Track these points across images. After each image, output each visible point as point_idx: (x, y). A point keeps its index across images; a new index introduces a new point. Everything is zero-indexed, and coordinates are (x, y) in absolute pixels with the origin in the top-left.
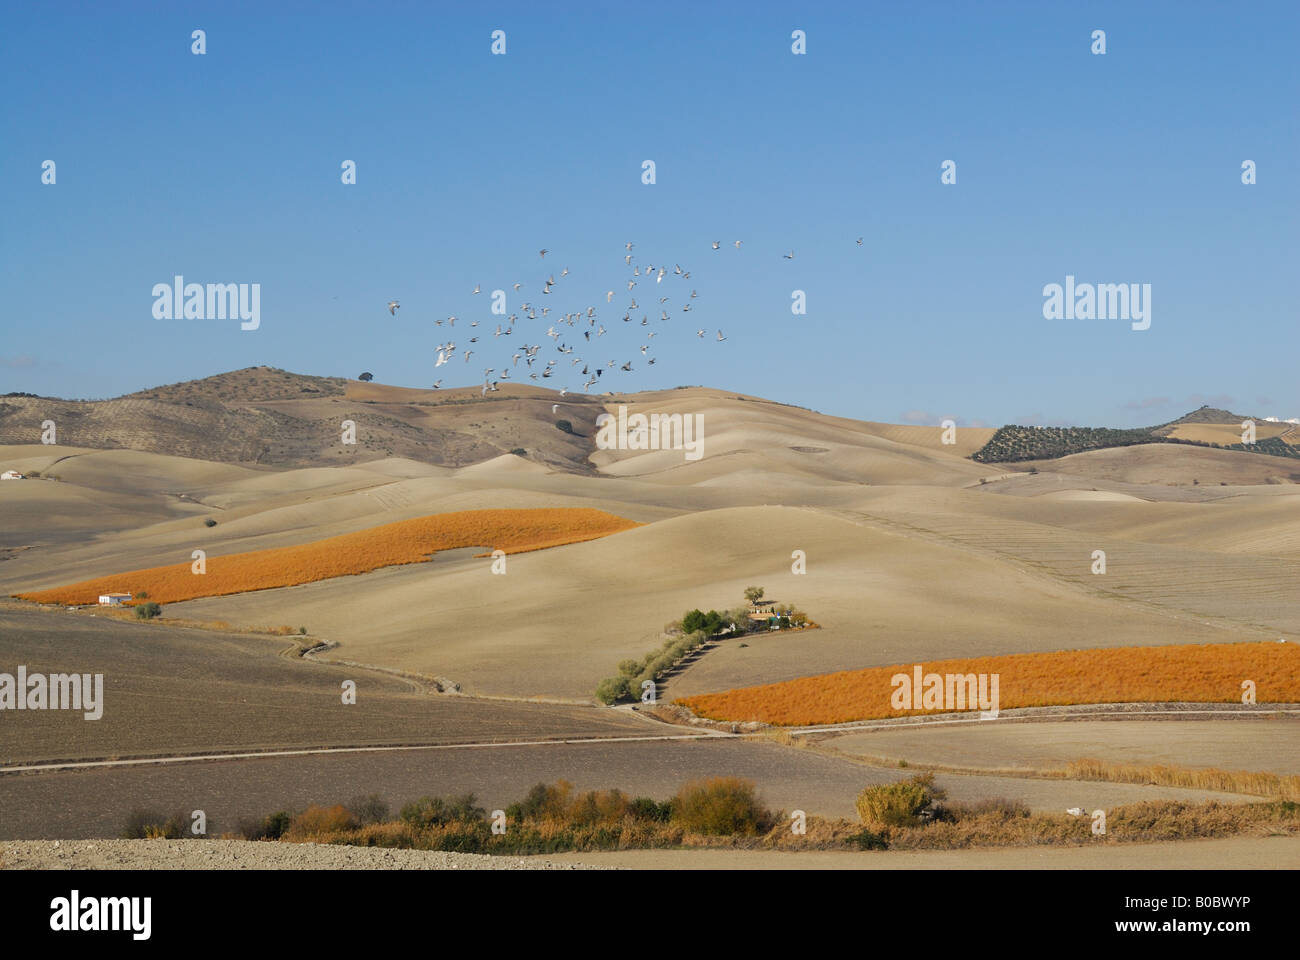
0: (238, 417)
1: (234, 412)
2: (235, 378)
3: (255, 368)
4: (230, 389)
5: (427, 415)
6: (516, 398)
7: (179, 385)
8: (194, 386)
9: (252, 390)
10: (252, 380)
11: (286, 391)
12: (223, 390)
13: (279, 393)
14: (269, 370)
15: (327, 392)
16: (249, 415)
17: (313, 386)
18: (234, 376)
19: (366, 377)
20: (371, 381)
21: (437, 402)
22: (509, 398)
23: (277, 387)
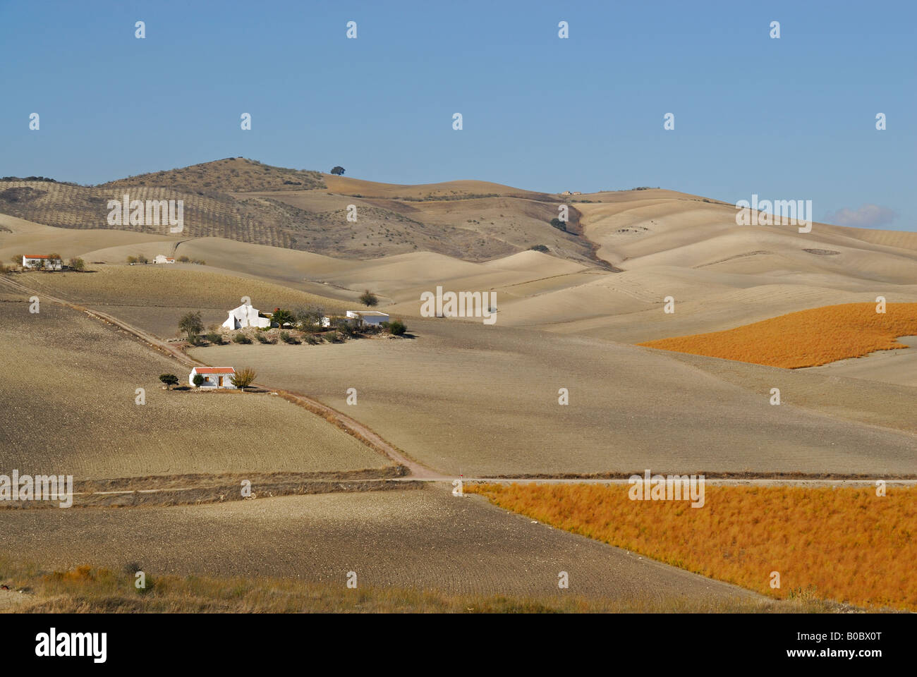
0: (249, 207)
1: (244, 203)
2: (216, 169)
3: (232, 159)
4: (213, 179)
5: (418, 210)
6: (496, 195)
7: (162, 174)
8: (178, 175)
9: (235, 180)
10: (233, 171)
11: (269, 182)
12: (206, 179)
13: (262, 184)
14: (247, 162)
15: (309, 185)
16: (260, 206)
17: (294, 179)
18: (216, 166)
19: (339, 170)
20: (342, 175)
21: (421, 197)
22: (489, 196)
23: (260, 179)
